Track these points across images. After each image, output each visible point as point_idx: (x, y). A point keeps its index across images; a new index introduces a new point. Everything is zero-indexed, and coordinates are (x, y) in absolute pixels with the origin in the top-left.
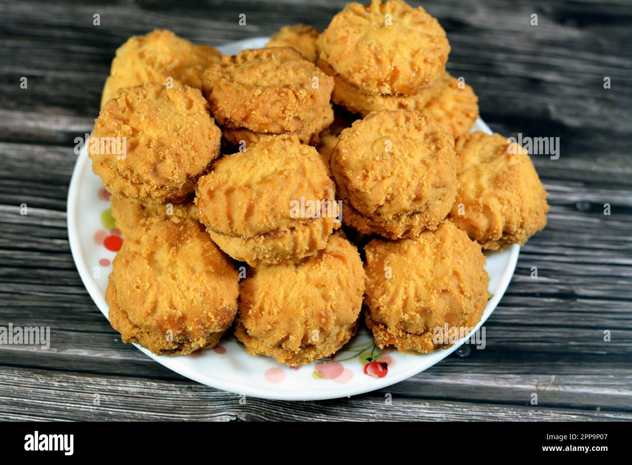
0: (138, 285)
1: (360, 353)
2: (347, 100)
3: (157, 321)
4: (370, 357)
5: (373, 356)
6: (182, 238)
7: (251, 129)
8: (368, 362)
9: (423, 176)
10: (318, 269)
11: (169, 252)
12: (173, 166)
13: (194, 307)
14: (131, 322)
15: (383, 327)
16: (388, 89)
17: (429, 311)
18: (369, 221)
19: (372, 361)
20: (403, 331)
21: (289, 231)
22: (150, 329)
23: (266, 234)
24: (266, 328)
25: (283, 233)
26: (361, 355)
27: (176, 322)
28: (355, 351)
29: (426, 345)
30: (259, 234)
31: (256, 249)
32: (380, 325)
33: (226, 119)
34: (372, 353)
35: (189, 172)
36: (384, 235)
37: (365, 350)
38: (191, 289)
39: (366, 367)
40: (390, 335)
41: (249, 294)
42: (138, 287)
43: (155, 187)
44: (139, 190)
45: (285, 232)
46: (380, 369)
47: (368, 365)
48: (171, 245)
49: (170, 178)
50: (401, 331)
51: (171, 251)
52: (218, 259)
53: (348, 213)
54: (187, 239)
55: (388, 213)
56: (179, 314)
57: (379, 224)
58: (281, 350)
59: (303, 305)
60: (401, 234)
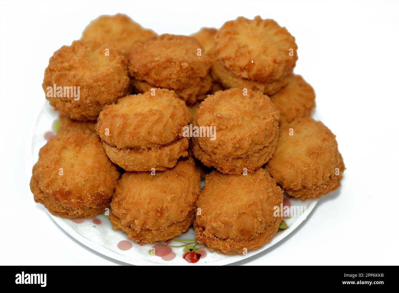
0: (48, 165)
1: (187, 245)
2: (222, 78)
3: (53, 191)
4: (192, 248)
5: (195, 248)
6: (85, 142)
7: (149, 82)
8: (189, 251)
9: (247, 134)
10: (166, 181)
11: (74, 149)
12: (87, 94)
13: (78, 187)
14: (40, 189)
15: (201, 229)
16: (246, 75)
17: (231, 225)
18: (208, 157)
19: (192, 251)
20: (213, 234)
21: (147, 150)
22: (49, 195)
23: (131, 149)
24: (123, 211)
25: (142, 150)
26: (187, 246)
27: (64, 194)
28: (184, 243)
29: (226, 247)
30: (127, 148)
31: (124, 157)
32: (200, 228)
33: (135, 73)
34: (195, 246)
35: (99, 100)
36: (218, 169)
37: (191, 243)
38: (80, 175)
39: (187, 254)
40: (204, 235)
41: (120, 188)
42: (47, 167)
43: (74, 105)
44: (65, 105)
45: (144, 149)
46: (195, 257)
47: (189, 253)
48: (77, 145)
49: (84, 101)
50: (211, 234)
51: (76, 149)
52: (105, 161)
53: (197, 149)
54: (88, 143)
55: (219, 154)
56: (67, 189)
57: (215, 161)
58: (130, 229)
59: (148, 201)
60: (228, 170)
